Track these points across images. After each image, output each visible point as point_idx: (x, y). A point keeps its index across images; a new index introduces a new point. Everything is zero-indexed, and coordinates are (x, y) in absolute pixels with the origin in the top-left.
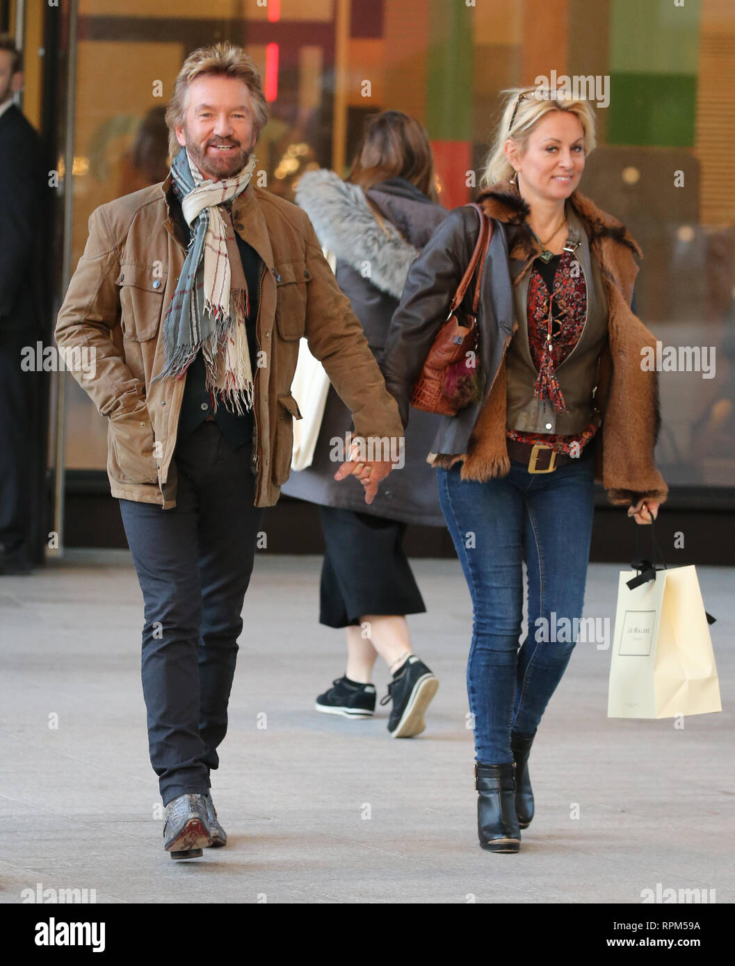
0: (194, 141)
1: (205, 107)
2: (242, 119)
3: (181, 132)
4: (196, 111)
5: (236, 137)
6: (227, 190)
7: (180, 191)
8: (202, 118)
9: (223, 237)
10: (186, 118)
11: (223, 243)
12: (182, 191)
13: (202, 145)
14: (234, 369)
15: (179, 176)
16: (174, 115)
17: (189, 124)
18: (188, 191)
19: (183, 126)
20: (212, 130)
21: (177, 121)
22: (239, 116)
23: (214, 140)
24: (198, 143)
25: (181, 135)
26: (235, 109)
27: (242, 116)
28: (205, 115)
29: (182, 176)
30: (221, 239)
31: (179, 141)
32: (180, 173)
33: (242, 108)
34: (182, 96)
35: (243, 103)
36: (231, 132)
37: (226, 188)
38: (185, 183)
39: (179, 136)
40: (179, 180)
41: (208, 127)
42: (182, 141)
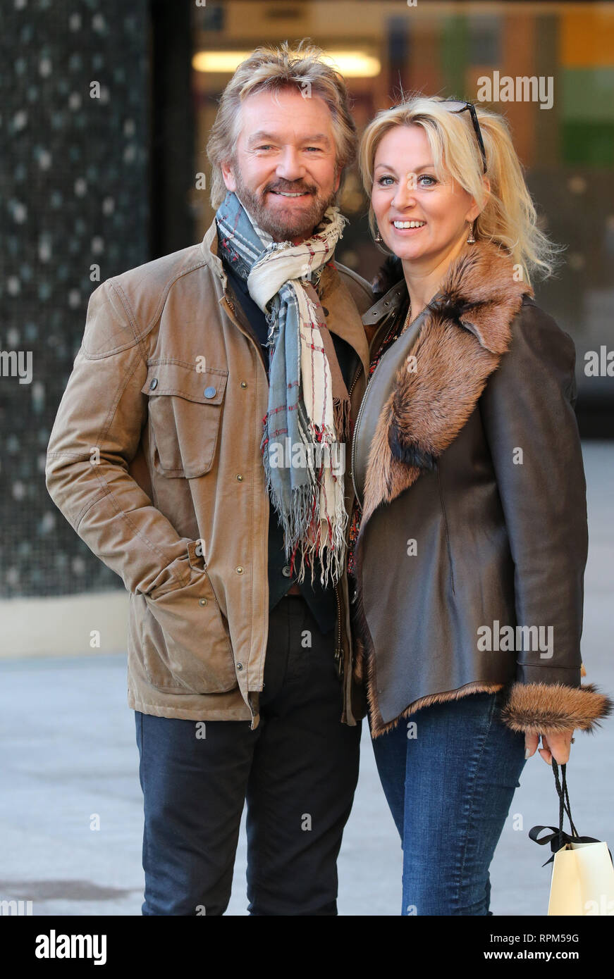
0: (246, 185)
1: (266, 136)
2: (319, 154)
3: (229, 171)
4: (251, 142)
5: (309, 180)
6: (315, 256)
7: (240, 257)
8: (259, 152)
9: (315, 323)
10: (236, 151)
11: (317, 332)
12: (245, 258)
13: (258, 192)
14: (332, 517)
15: (236, 237)
16: (219, 146)
17: (240, 160)
18: (255, 257)
19: (232, 163)
20: (274, 170)
21: (222, 155)
22: (314, 149)
23: (277, 185)
24: (251, 189)
25: (229, 175)
26: (307, 140)
27: (319, 150)
28: (264, 148)
29: (241, 236)
30: (313, 327)
31: (227, 184)
32: (236, 232)
33: (319, 138)
34: (231, 119)
35: (320, 130)
36: (303, 173)
37: (313, 254)
38: (247, 246)
39: (226, 176)
40: (236, 242)
41: (268, 164)
42: (231, 184)
